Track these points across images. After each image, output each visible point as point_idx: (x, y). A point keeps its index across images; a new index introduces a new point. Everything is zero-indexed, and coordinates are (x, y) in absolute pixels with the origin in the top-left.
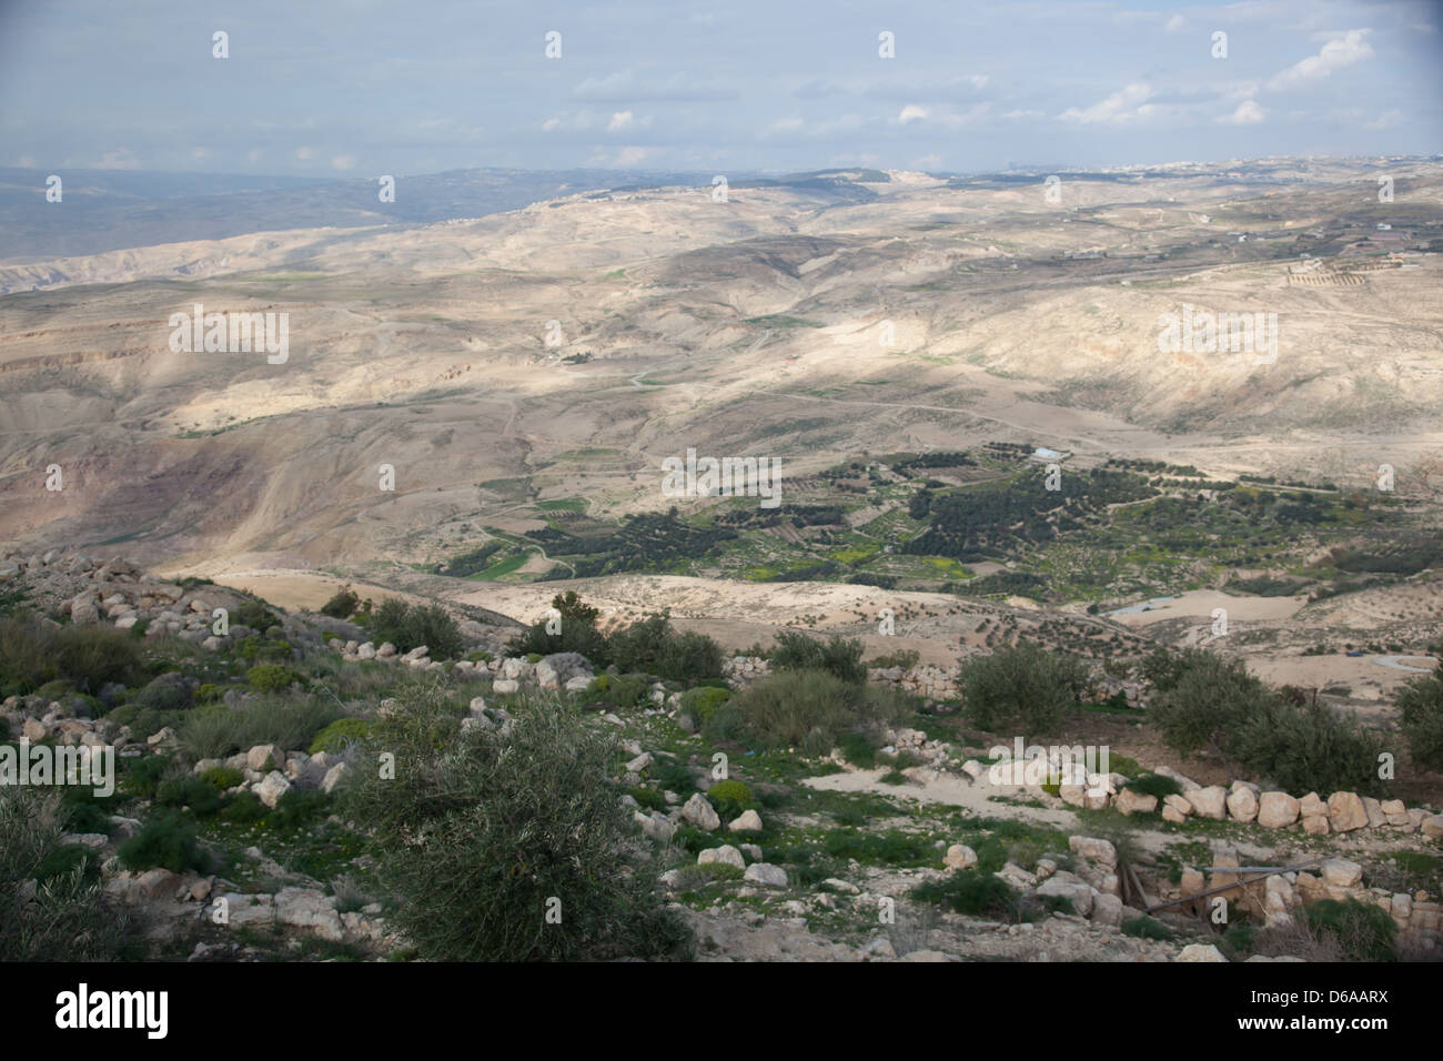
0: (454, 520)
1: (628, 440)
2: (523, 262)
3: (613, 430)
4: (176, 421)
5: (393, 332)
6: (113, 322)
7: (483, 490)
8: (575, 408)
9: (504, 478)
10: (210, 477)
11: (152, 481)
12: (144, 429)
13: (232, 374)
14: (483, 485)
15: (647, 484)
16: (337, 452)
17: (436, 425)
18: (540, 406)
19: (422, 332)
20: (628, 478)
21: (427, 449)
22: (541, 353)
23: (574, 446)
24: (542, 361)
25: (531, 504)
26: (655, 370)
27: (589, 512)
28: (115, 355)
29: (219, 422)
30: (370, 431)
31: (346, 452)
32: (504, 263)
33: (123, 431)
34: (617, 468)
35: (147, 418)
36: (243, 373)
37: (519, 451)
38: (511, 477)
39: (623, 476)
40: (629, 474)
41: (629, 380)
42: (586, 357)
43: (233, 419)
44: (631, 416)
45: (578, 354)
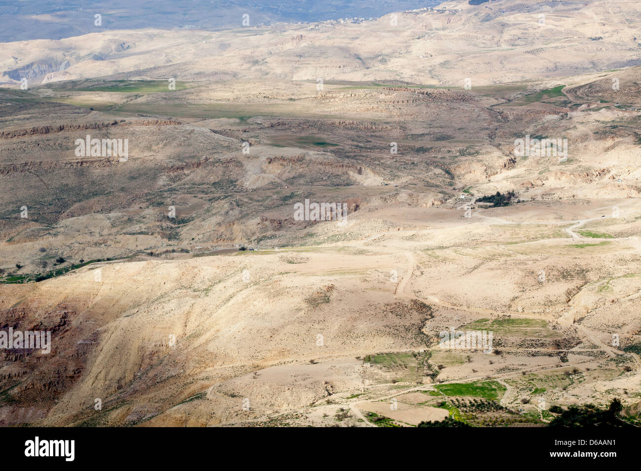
0: (329, 402)
1: (559, 308)
2: (432, 73)
3: (540, 295)
5: (264, 159)
7: (368, 365)
8: (493, 264)
9: (395, 351)
13: (66, 206)
14: (368, 359)
15: (581, 368)
16: (186, 308)
17: (312, 279)
18: (444, 260)
19: (300, 160)
20: (556, 359)
21: (299, 310)
22: (449, 190)
23: (486, 314)
24: (451, 201)
25: (428, 384)
26: (599, 218)
27: (504, 400)
29: (45, 265)
30: (229, 283)
31: (197, 309)
32: (407, 74)
34: (543, 345)
36: (77, 205)
37: (416, 317)
38: (404, 350)
39: (550, 355)
40: (558, 354)
41: (563, 230)
42: (509, 198)
43: (61, 261)
44: (564, 277)
45: (498, 194)
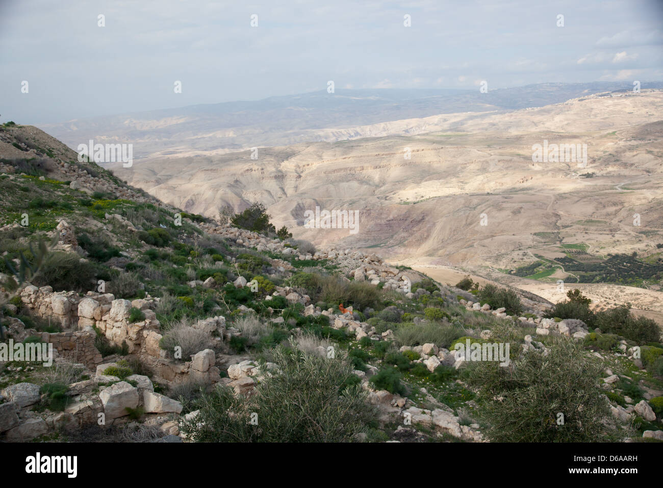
0: (520, 250)
1: (612, 217)
2: (562, 128)
3: (604, 211)
4: (399, 197)
5: (496, 160)
6: (377, 153)
7: (535, 236)
8: (585, 200)
9: (545, 231)
10: (411, 222)
11: (388, 223)
12: (386, 200)
13: (424, 177)
14: (535, 234)
15: (620, 239)
16: (467, 214)
17: (514, 204)
18: (566, 198)
19: (511, 160)
20: (610, 236)
21: (509, 215)
22: (568, 172)
23: (582, 218)
24: (569, 176)
25: (558, 245)
26: (629, 182)
27: (589, 251)
28: (376, 167)
29: (416, 198)
30: (483, 205)
31: (471, 215)
32: (553, 129)
33: (378, 200)
34: (605, 230)
35: (387, 195)
36: (428, 177)
37: (554, 219)
38: (549, 231)
39: (608, 234)
40: (611, 234)
41: (614, 187)
42: (592, 175)
43: (423, 197)
44: (614, 205)
45: (588, 173)
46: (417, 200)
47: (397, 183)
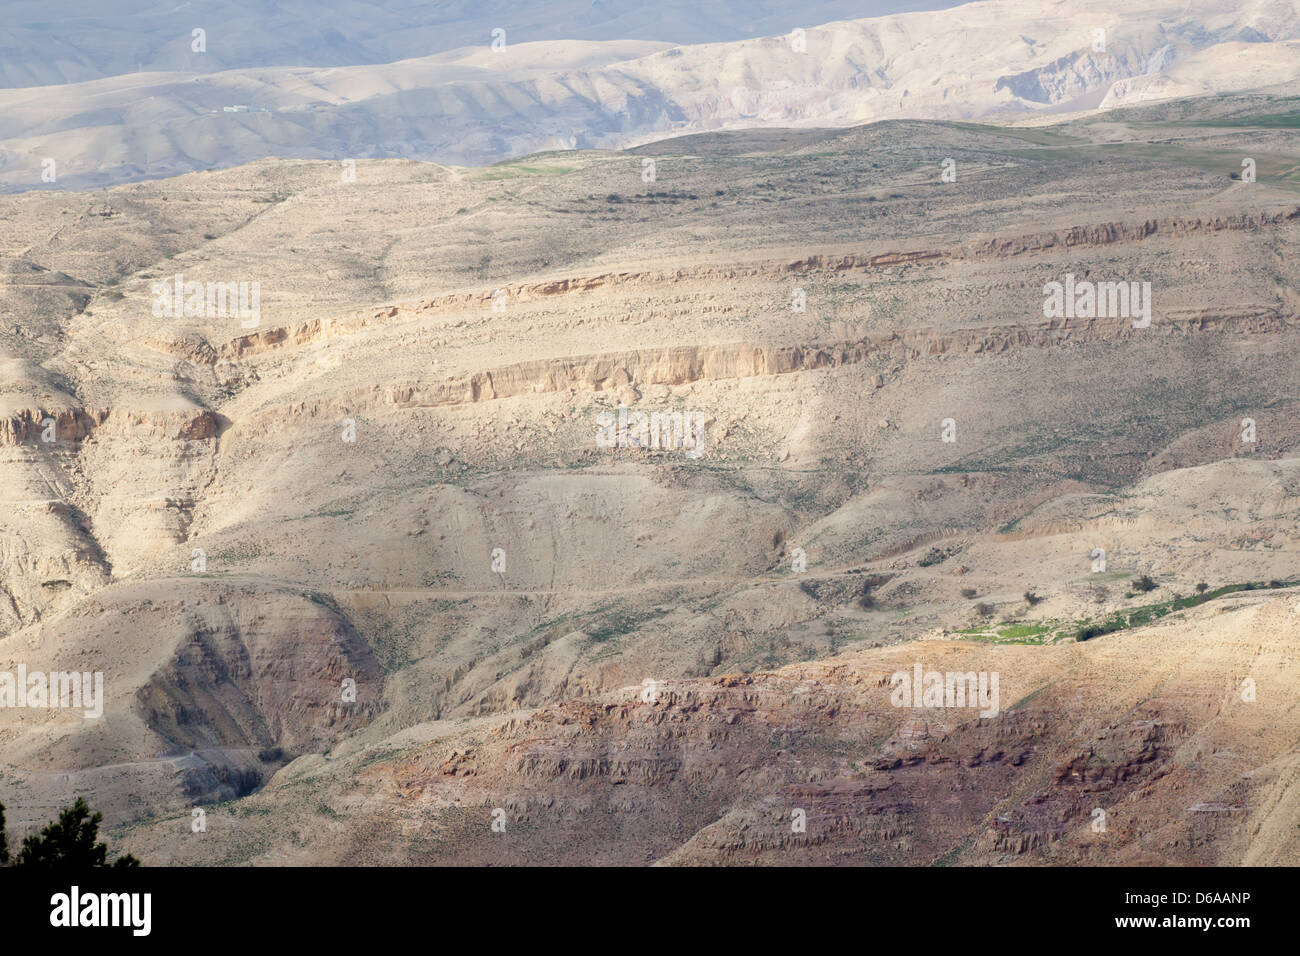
4: (971, 581)
6: (804, 253)
10: (1065, 777)
11: (882, 779)
12: (868, 604)
28: (797, 360)
29: (1102, 595)
33: (806, 605)
35: (881, 567)
46: (1109, 608)
47: (950, 480)
